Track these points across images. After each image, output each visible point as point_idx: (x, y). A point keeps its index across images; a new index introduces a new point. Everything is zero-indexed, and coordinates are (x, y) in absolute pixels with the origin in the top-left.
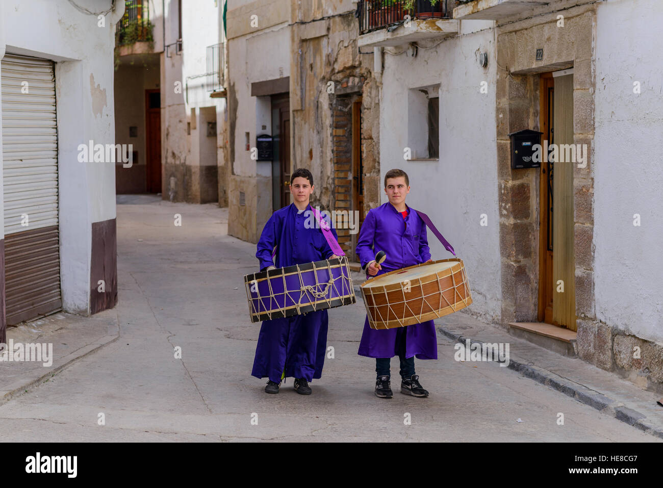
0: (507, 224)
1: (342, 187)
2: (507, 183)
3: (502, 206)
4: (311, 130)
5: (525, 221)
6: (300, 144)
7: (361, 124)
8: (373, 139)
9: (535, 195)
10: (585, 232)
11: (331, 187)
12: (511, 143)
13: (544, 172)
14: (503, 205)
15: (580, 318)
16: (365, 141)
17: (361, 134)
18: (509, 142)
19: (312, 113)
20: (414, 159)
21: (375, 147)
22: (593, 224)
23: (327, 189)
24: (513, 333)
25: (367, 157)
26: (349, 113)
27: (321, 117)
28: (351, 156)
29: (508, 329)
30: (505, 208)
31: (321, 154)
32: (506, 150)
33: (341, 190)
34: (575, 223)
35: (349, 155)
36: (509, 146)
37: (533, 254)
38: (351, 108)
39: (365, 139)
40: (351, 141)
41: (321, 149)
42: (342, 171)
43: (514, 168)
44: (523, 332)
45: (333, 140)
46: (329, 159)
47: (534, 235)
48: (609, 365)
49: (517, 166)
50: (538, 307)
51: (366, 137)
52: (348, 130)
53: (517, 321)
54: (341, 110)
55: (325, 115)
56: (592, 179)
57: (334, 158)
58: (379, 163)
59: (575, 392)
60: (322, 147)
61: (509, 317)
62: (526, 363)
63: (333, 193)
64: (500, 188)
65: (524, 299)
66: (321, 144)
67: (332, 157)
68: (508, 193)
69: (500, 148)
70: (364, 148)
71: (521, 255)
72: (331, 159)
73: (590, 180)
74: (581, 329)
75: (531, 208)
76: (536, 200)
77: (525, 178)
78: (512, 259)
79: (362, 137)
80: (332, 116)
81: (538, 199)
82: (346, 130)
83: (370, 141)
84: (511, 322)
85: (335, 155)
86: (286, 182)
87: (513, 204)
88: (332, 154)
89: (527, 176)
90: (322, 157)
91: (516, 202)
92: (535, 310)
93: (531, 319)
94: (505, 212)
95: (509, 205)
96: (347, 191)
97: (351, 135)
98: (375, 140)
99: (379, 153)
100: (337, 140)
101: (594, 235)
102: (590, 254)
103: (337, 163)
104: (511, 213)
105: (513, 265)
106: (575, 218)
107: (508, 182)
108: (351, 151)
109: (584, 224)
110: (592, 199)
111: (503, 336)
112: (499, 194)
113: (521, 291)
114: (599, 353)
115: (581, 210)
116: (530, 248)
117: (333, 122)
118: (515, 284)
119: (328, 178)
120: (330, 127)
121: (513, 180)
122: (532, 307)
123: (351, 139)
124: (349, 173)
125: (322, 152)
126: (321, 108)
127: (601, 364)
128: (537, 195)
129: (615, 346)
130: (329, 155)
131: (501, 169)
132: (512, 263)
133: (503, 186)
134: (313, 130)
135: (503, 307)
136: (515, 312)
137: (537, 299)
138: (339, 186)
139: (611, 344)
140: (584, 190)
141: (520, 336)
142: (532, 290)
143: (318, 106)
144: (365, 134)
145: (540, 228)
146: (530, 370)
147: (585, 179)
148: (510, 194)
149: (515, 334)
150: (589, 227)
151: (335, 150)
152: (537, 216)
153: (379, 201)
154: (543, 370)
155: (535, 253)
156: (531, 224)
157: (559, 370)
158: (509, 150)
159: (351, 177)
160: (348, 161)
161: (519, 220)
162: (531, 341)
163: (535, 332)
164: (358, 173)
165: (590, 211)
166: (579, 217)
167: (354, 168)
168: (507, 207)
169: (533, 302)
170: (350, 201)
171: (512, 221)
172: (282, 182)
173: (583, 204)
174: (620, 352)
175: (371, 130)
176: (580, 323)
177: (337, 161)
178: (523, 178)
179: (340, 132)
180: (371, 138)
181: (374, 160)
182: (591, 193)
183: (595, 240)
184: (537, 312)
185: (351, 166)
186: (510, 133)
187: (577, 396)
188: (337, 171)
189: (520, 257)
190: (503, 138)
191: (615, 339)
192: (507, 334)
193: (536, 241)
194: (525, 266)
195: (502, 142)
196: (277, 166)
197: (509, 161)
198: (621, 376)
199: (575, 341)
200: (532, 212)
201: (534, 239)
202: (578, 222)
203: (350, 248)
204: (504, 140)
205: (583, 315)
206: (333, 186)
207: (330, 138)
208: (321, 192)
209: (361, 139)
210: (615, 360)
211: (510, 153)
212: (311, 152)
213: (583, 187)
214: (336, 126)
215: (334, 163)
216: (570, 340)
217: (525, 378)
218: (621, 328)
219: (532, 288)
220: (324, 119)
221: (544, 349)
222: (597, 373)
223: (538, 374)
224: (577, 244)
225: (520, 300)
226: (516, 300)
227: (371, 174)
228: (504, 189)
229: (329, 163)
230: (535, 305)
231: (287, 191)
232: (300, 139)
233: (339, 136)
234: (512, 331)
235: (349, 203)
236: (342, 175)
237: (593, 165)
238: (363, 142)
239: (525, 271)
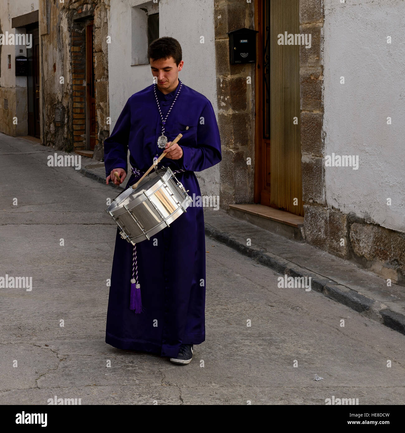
0: (226, 115)
1: (78, 91)
2: (225, 77)
3: (220, 98)
4: (55, 49)
5: (243, 112)
6: (46, 60)
7: (93, 40)
8: (102, 51)
9: (251, 89)
10: (314, 119)
11: (70, 92)
12: (230, 41)
13: (259, 67)
14: (222, 97)
15: (307, 204)
16: (96, 54)
17: (93, 48)
18: (228, 40)
19: (55, 36)
20: (137, 64)
21: (104, 58)
22: (323, 111)
23: (67, 93)
24: (233, 215)
25: (98, 66)
26: (84, 34)
27: (62, 38)
28: (85, 67)
29: (227, 210)
30: (224, 100)
31: (62, 67)
32: (225, 47)
33: (77, 94)
34: (301, 111)
35: (83, 67)
36: (228, 44)
37: (249, 142)
38: (85, 30)
39: (96, 52)
40: (85, 57)
41: (62, 63)
42: (78, 79)
43: (232, 64)
44: (244, 214)
45: (71, 55)
46: (68, 70)
47: (250, 125)
48: (344, 253)
49: (236, 62)
50: (254, 190)
51: (97, 51)
52: (83, 48)
53: (236, 203)
54: (77, 32)
55: (65, 36)
56: (322, 67)
57: (72, 69)
58: (108, 70)
59: (323, 287)
60: (63, 62)
61: (229, 199)
62: (258, 249)
63: (72, 96)
64: (218, 82)
65: (241, 183)
66: (63, 59)
67: (71, 68)
68: (227, 86)
69: (219, 47)
70: (96, 60)
71: (239, 143)
72: (70, 70)
73: (320, 68)
74: (309, 214)
75: (247, 100)
76: (252, 93)
77: (242, 73)
78: (231, 146)
79: (94, 51)
80: (70, 36)
81: (253, 92)
82: (81, 47)
83: (100, 53)
84: (230, 203)
85: (73, 67)
86: (37, 91)
87: (231, 96)
88: (71, 67)
89: (244, 71)
90: (63, 69)
91: (234, 94)
92: (252, 193)
93: (248, 201)
94: (223, 104)
95: (228, 97)
96: (82, 94)
97: (85, 51)
98: (104, 52)
99: (107, 63)
100: (75, 56)
101: (325, 122)
102: (320, 141)
103: (74, 73)
104: (230, 105)
105: (231, 152)
106: (301, 106)
107: (227, 76)
108: (85, 63)
109: (313, 112)
110: (322, 87)
111: (224, 217)
112: (217, 88)
113: (239, 176)
114: (332, 239)
115: (309, 98)
116: (247, 136)
117: (71, 41)
118: (234, 169)
119: (68, 84)
120: (69, 45)
121: (231, 75)
122: (249, 190)
123: (85, 54)
124: (84, 80)
125: (63, 65)
126: (62, 31)
127: (335, 251)
128: (252, 88)
129: (352, 234)
130: (68, 67)
131: (219, 65)
132: (231, 150)
133: (221, 81)
134: (56, 49)
135: (221, 190)
136: (234, 195)
137: (253, 183)
138: (76, 91)
139: (346, 231)
140: (312, 78)
141: (241, 218)
142: (249, 175)
143: (59, 30)
144: (96, 49)
145: (255, 118)
146: (265, 258)
147: (313, 67)
148: (228, 88)
149: (235, 215)
150: (318, 114)
151: (72, 63)
152: (253, 107)
153: (108, 101)
154: (278, 257)
155: (252, 141)
156: (247, 115)
157: (295, 257)
158: (228, 47)
159: (85, 84)
160: (83, 71)
161: (237, 111)
162: (253, 223)
163: (258, 214)
164: (90, 81)
165: (320, 99)
166: (305, 104)
167: (88, 76)
168: (226, 99)
169: (250, 185)
170: (85, 103)
171: (231, 112)
172: (34, 91)
173: (312, 92)
174: (359, 241)
175: (101, 45)
176: (308, 209)
177: (74, 71)
178: (240, 73)
179: (76, 49)
180: (101, 51)
181: (104, 69)
182: (321, 81)
183: (325, 127)
184: (253, 194)
185: (85, 76)
186: (229, 31)
187: (326, 291)
188: (74, 79)
189: (238, 145)
190: (222, 37)
191: (352, 227)
192: (227, 215)
193: (252, 131)
194: (243, 152)
195: (221, 40)
196: (31, 79)
197: (228, 57)
198: (361, 266)
199: (303, 225)
200: (248, 103)
201: (251, 128)
202: (304, 110)
203: (85, 139)
204: (222, 39)
205: (311, 201)
206: (71, 91)
207: (69, 54)
208: (63, 96)
209: (93, 52)
210: (351, 247)
211: (228, 50)
212: (54, 66)
213: (311, 75)
214: (73, 44)
215: (72, 73)
216: (298, 225)
217: (259, 265)
218: (360, 215)
219: (248, 173)
220: (64, 40)
221: (268, 231)
222: (333, 260)
223: (275, 262)
224: (304, 131)
225: (239, 184)
226: (235, 183)
227: (102, 79)
228: (223, 83)
229: (68, 73)
230: (251, 188)
231: (38, 98)
232: (46, 56)
233: (76, 52)
234: (232, 212)
235: (83, 104)
236: (78, 82)
237: (322, 53)
238: (95, 54)
239: (242, 157)
